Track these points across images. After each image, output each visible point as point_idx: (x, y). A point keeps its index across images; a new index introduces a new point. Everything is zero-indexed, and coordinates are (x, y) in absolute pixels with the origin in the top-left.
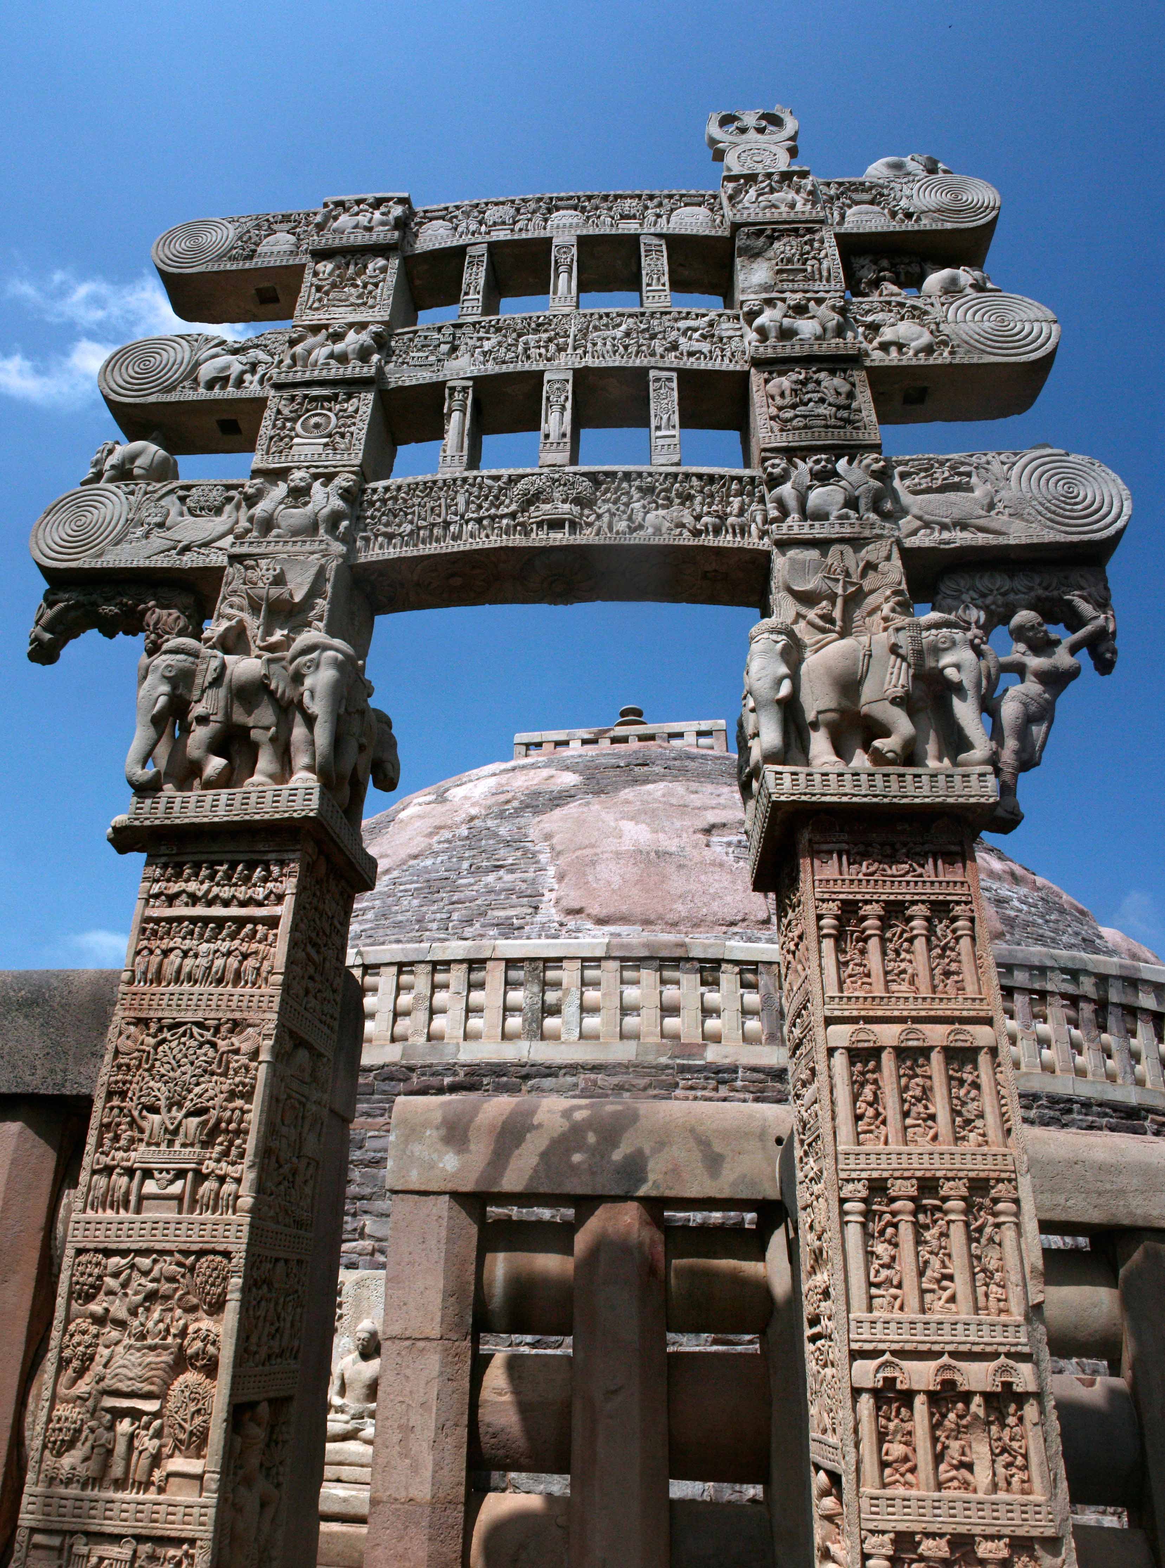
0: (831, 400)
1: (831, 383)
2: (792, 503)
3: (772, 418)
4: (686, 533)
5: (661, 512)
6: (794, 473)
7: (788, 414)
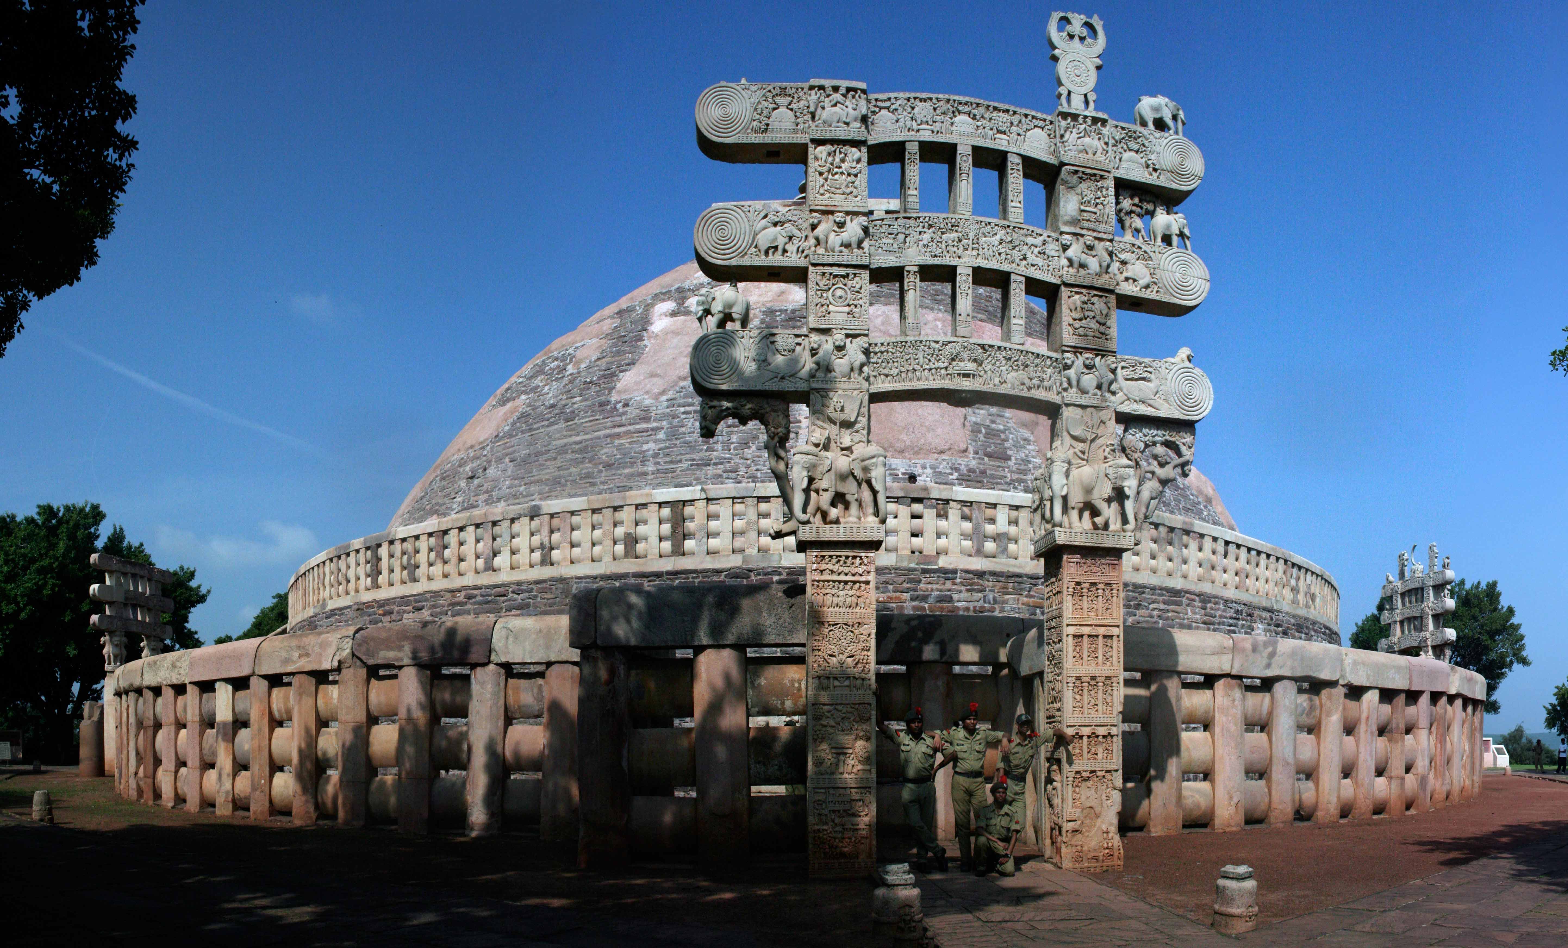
0: (1098, 318)
1: (1099, 304)
2: (1074, 383)
3: (1070, 325)
4: (1025, 389)
5: (1014, 374)
6: (1076, 363)
7: (1077, 324)
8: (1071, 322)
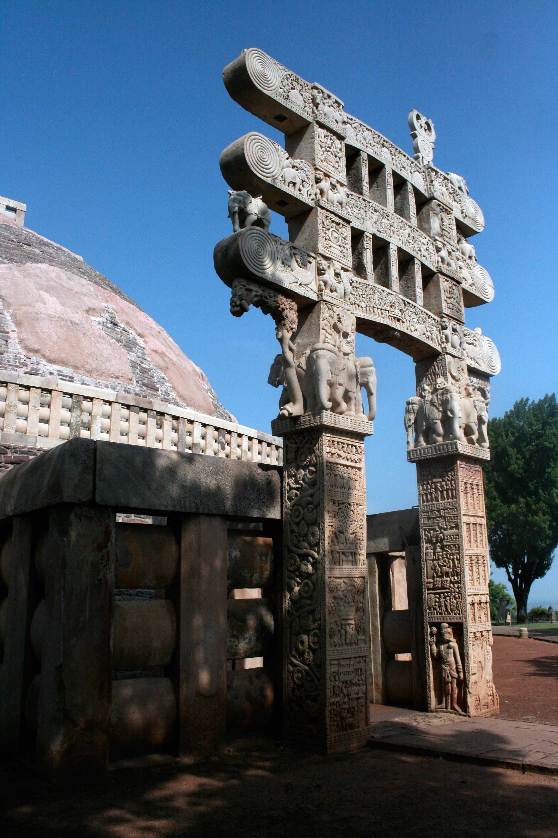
2: (450, 339)
4: (426, 338)
5: (420, 325)
7: (449, 301)
8: (446, 299)
